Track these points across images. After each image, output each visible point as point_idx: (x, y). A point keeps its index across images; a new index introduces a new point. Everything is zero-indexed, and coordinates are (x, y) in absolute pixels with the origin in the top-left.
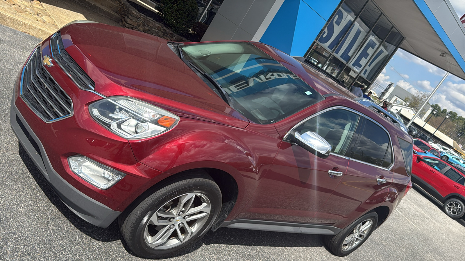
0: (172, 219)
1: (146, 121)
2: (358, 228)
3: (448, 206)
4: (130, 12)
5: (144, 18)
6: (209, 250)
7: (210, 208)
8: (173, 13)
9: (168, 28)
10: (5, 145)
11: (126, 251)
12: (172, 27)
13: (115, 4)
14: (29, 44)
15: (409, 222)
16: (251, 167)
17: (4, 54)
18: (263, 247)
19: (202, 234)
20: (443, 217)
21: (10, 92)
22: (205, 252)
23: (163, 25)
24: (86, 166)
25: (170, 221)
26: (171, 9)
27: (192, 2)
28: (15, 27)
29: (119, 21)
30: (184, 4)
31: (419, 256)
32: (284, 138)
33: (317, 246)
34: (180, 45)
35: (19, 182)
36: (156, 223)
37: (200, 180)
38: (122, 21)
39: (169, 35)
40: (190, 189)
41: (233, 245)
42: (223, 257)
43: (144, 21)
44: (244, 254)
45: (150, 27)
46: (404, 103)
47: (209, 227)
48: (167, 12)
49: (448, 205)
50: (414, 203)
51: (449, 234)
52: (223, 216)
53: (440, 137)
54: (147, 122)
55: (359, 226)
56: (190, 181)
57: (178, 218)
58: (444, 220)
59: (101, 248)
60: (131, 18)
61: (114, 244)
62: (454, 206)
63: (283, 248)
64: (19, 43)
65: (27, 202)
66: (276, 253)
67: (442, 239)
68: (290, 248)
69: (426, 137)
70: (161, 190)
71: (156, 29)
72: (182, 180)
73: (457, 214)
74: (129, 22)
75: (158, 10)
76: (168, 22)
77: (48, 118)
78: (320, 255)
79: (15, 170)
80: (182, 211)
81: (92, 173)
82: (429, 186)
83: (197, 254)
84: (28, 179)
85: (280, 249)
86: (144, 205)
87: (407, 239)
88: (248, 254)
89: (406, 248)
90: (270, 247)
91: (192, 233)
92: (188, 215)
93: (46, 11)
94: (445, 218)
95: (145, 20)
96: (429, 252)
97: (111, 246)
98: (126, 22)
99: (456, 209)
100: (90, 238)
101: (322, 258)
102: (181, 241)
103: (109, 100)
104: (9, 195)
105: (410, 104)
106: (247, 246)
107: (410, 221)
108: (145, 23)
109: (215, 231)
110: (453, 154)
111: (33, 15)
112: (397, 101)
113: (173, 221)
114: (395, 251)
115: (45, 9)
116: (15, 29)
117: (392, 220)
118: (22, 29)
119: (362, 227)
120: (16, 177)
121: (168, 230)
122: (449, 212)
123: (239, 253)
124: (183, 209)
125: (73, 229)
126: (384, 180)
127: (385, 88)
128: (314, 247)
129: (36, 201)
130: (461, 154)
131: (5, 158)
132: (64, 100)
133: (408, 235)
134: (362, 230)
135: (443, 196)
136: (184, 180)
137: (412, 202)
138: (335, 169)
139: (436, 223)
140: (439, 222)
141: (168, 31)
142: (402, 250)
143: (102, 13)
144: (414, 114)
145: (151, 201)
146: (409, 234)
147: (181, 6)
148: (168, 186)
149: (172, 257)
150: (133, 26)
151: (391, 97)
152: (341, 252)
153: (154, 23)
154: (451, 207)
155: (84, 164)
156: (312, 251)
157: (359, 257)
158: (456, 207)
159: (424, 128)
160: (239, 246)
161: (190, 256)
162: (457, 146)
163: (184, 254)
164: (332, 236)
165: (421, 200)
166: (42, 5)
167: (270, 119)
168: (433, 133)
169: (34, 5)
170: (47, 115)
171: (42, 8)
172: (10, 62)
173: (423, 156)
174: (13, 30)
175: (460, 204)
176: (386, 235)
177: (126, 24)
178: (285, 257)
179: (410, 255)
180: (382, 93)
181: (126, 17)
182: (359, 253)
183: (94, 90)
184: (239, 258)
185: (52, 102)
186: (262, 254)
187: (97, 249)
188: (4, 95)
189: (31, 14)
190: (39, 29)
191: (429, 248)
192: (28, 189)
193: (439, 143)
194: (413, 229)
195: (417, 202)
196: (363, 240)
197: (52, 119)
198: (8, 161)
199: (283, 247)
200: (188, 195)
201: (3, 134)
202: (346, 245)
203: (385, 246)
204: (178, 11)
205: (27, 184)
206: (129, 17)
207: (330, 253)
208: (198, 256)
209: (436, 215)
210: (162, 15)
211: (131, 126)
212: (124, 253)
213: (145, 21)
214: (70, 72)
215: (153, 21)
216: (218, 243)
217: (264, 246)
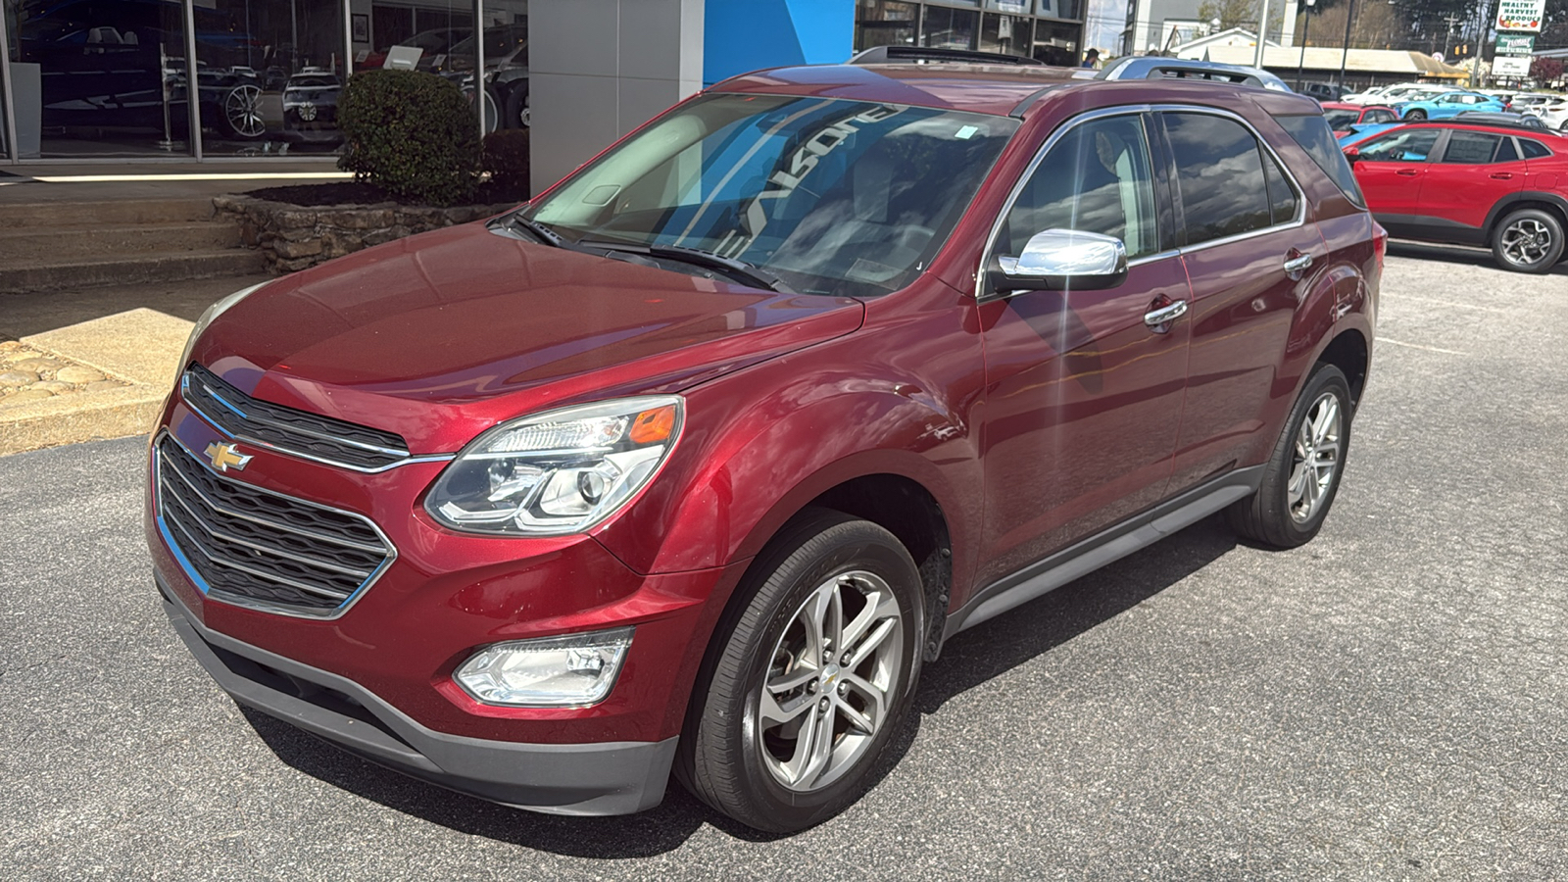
0: (813, 685)
1: (601, 455)
2: (1305, 436)
3: (1506, 246)
4: (279, 223)
5: (329, 217)
6: (949, 722)
7: (893, 599)
8: (400, 151)
9: (412, 204)
10: (233, 761)
11: (742, 842)
12: (421, 195)
13: (220, 226)
14: (79, 472)
15: (1426, 353)
16: (926, 431)
17: (38, 534)
18: (1083, 638)
19: (910, 683)
20: (1512, 284)
21: (136, 623)
22: (941, 733)
23: (393, 203)
24: (516, 670)
25: (811, 693)
26: (389, 142)
27: (438, 88)
28: (6, 447)
29: (263, 267)
30: (417, 106)
31: (1513, 425)
32: (977, 294)
33: (1222, 554)
34: (522, 214)
35: (344, 830)
36: (782, 715)
37: (829, 536)
38: (272, 262)
39: (431, 222)
40: (816, 574)
41: (1001, 673)
42: (997, 718)
43: (337, 224)
44: (1046, 681)
45: (363, 232)
46: (1204, 27)
47: (918, 653)
48: (383, 160)
49: (1504, 242)
50: (1405, 293)
51: (1556, 319)
52: (937, 605)
53: (1365, 65)
54: (606, 456)
55: (1304, 429)
56: (804, 551)
57: (826, 674)
58: (1518, 292)
59: (674, 869)
60: (294, 238)
61: (701, 841)
62: (1522, 235)
63: (1136, 608)
64: (52, 483)
65: (402, 866)
66: (1127, 632)
67: (1544, 344)
68: (1152, 599)
69: (1326, 88)
70: (743, 620)
71: (381, 228)
72: (783, 563)
73: (1544, 253)
74: (295, 252)
75: (352, 171)
76: (403, 188)
77: (329, 602)
78: (1244, 571)
79: (311, 808)
80: (828, 648)
81: (540, 679)
82: (1422, 219)
83: (923, 748)
84: (361, 811)
85: (1131, 616)
86: (723, 686)
87: (1450, 401)
88: (1056, 673)
89: (1463, 424)
90: (1098, 626)
91: (884, 694)
92: (848, 651)
93: (53, 357)
94: (1518, 285)
95: (334, 219)
96: (1534, 399)
97: (695, 851)
98: (287, 257)
99: (1536, 240)
100: (629, 860)
101: (1255, 577)
102: (868, 733)
103: (468, 457)
104: (345, 875)
105: (1223, 21)
106: (1038, 657)
107: (1427, 348)
108: (341, 226)
109: (939, 658)
110: (1433, 93)
111: (28, 387)
112: (1182, 33)
113: (817, 687)
114: (1438, 448)
115: (45, 352)
116: (10, 454)
117: (1378, 372)
118: (29, 443)
119: (1315, 428)
120: (325, 823)
121: (818, 720)
122: (1519, 261)
123: (1029, 685)
124: (828, 641)
125: (572, 865)
126: (1304, 259)
127: (1125, 17)
128: (1214, 559)
129: (426, 851)
130: (1453, 80)
131: (261, 794)
132: (343, 530)
133: (1446, 387)
134: (1319, 437)
135: (1474, 225)
136: (787, 558)
137: (1399, 292)
138: (1159, 303)
139: (1503, 311)
140: (1509, 305)
141: (418, 212)
142: (1455, 435)
143: (201, 273)
144: (1255, 43)
145: (737, 663)
146: (1446, 382)
147: (411, 117)
148: (755, 599)
149: (866, 791)
150: (313, 256)
151: (1155, 34)
152: (1297, 532)
153: (364, 213)
154: (1516, 245)
155: (505, 668)
156: (1218, 574)
157: (1351, 517)
158: (1532, 236)
159: (1304, 65)
160: (1017, 668)
161: (911, 762)
162: (1429, 62)
163: (892, 766)
164: (1248, 499)
165: (1422, 274)
166: (28, 347)
167: (910, 264)
168: (1339, 67)
169: (8, 360)
170: (321, 601)
171: (38, 355)
172: (70, 545)
173: (1356, 145)
174: (7, 458)
175: (1536, 219)
176: (1386, 421)
177: (289, 263)
178: (1155, 628)
179: (1487, 437)
180: (1123, 37)
181: (276, 244)
182: (1345, 507)
183: (411, 456)
184: (1038, 697)
185: (311, 556)
186: (1091, 656)
187: (669, 877)
188: (128, 641)
189: (21, 389)
190: (76, 415)
191: (1526, 389)
192: (379, 834)
193: (1372, 83)
194: (1448, 363)
195: (1413, 284)
196: (1338, 464)
197: (343, 600)
198: (276, 796)
199: (1133, 606)
200: (818, 594)
201: (208, 738)
202: (1299, 504)
203: (1402, 451)
204: (412, 138)
205: (367, 824)
206: (285, 235)
207: (1267, 552)
208: (932, 750)
209: (1487, 289)
210: (373, 176)
211: (569, 494)
212: (741, 849)
213: (338, 222)
214: (310, 446)
215: (358, 209)
216: (959, 693)
217: (1082, 632)
